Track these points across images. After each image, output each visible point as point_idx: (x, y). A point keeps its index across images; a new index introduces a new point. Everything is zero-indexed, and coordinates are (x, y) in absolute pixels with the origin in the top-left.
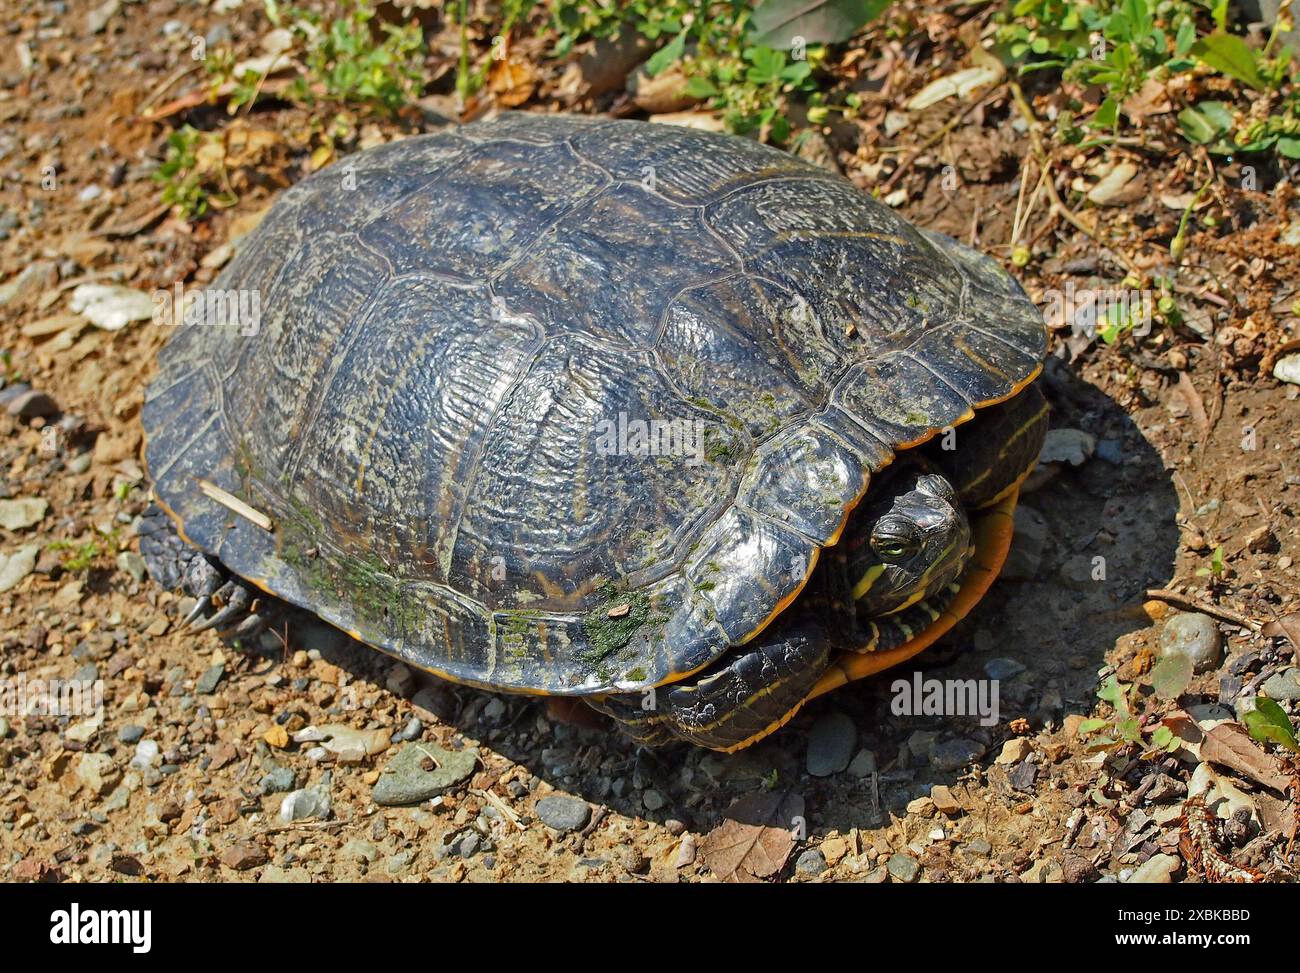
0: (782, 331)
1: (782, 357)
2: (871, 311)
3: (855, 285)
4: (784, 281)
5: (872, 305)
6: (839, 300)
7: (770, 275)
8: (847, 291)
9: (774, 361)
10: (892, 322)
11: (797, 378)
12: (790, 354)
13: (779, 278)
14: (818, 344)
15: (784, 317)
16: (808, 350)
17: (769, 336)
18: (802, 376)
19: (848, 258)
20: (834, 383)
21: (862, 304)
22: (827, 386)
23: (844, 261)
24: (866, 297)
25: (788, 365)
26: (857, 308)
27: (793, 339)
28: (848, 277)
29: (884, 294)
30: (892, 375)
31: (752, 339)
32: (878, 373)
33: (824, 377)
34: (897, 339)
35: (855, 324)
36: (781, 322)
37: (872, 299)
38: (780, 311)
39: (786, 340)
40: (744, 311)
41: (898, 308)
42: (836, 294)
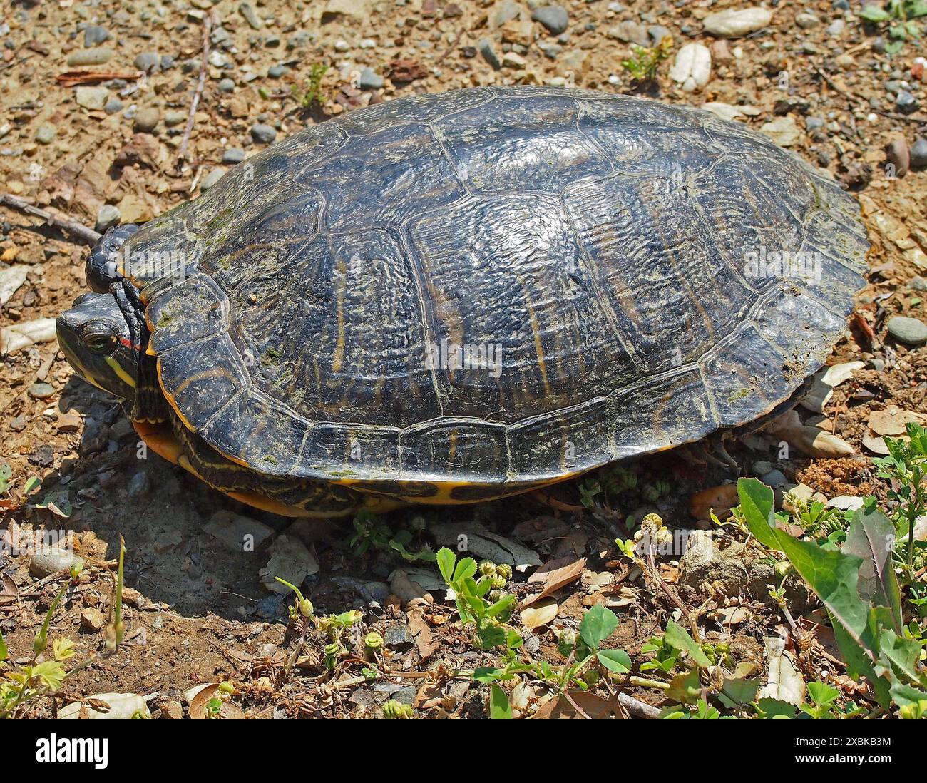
0: (261, 249)
1: (242, 246)
2: (268, 318)
3: (289, 309)
4: (300, 256)
5: (272, 320)
6: (279, 295)
7: (308, 249)
8: (285, 302)
9: (240, 240)
10: (255, 331)
11: (224, 254)
12: (242, 252)
13: (303, 254)
14: (248, 273)
15: (272, 252)
16: (244, 265)
17: (258, 239)
18: (226, 258)
19: (313, 310)
20: (216, 280)
21: (274, 313)
22: (215, 274)
23: (311, 306)
24: (279, 316)
25: (235, 250)
26: (272, 307)
27: (254, 256)
28: (296, 305)
29: (280, 332)
30: (209, 318)
31: (259, 227)
32: (214, 310)
33: (221, 273)
34: (238, 329)
35: (259, 305)
36: (269, 249)
37: (276, 321)
38: (278, 250)
39: (253, 251)
40: (283, 226)
41: (267, 339)
42: (283, 293)
